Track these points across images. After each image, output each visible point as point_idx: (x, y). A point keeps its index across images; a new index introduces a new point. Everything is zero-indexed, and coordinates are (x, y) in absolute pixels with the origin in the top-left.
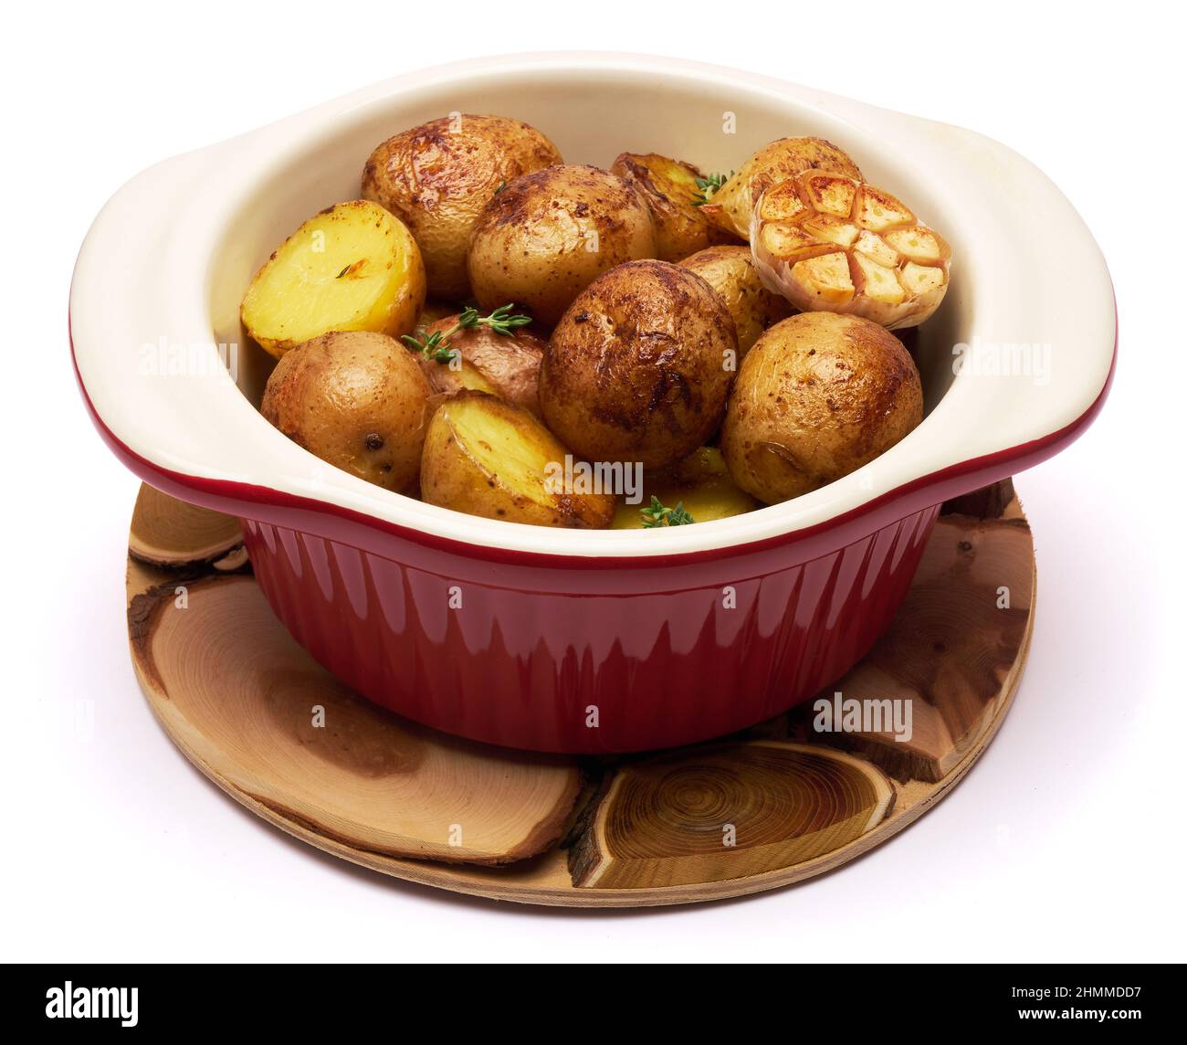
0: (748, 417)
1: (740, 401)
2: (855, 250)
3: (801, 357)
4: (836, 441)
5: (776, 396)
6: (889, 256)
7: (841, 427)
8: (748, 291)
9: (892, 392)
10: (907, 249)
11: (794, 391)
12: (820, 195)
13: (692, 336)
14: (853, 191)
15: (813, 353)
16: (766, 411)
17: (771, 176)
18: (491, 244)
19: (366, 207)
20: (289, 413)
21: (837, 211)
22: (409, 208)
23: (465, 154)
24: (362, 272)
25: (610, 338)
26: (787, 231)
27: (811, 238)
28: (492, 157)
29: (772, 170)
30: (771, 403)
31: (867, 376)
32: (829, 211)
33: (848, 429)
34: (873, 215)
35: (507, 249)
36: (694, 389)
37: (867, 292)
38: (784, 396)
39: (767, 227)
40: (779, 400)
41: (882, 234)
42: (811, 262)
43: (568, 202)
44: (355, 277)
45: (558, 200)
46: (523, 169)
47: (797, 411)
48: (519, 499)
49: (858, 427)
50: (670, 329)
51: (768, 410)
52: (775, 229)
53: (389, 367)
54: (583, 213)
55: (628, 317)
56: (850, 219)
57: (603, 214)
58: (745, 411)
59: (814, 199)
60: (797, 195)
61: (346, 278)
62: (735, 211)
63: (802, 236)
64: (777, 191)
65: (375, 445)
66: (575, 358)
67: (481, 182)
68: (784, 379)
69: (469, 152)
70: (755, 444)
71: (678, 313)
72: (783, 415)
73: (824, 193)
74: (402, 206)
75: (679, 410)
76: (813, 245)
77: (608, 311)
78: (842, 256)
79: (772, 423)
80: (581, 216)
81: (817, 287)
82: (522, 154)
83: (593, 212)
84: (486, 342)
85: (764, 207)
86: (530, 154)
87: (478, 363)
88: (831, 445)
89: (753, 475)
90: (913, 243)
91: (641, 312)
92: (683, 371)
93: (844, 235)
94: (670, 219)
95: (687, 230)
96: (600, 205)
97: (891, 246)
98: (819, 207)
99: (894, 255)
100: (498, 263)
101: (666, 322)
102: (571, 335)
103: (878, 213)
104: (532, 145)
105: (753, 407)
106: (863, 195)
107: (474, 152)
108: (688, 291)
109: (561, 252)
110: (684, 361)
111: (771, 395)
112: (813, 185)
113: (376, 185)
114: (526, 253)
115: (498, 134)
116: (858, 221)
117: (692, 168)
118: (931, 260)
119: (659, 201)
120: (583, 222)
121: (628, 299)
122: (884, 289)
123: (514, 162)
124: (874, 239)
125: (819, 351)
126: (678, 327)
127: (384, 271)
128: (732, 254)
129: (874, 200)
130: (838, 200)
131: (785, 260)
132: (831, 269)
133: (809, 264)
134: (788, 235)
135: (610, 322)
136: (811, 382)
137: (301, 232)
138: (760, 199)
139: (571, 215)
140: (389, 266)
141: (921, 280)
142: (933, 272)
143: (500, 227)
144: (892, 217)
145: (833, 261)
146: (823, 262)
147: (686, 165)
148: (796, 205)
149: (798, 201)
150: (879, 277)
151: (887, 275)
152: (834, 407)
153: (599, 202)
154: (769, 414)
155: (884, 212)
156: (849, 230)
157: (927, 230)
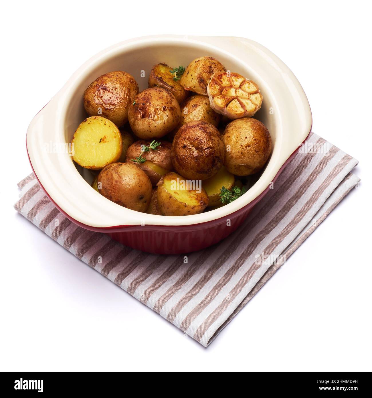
0: (233, 159)
1: (229, 154)
2: (238, 97)
3: (244, 140)
5: (241, 152)
6: (245, 95)
7: (260, 156)
8: (209, 112)
10: (248, 90)
11: (245, 150)
12: (221, 81)
14: (227, 76)
15: (246, 138)
16: (239, 157)
18: (143, 125)
19: (98, 119)
20: (115, 196)
21: (227, 85)
22: (105, 112)
23: (115, 91)
24: (105, 140)
25: (195, 151)
26: (219, 97)
27: (226, 97)
28: (122, 89)
30: (239, 154)
31: (262, 140)
32: (226, 85)
35: (149, 126)
37: (248, 110)
38: (243, 152)
39: (215, 98)
41: (240, 87)
42: (230, 105)
43: (160, 107)
44: (105, 142)
45: (158, 108)
47: (248, 155)
49: (264, 154)
50: (211, 145)
51: (239, 156)
52: (217, 98)
53: (138, 176)
54: (165, 109)
55: (198, 144)
56: (231, 87)
58: (232, 157)
59: (221, 83)
60: (216, 84)
61: (102, 143)
62: (194, 87)
63: (224, 97)
64: (211, 85)
65: (141, 198)
68: (241, 147)
69: (115, 90)
70: (238, 165)
72: (244, 157)
73: (222, 80)
76: (228, 99)
77: (191, 143)
78: (236, 100)
79: (241, 159)
81: (235, 113)
82: (128, 85)
83: (168, 108)
84: (151, 153)
85: (211, 91)
87: (152, 160)
88: (258, 161)
89: (237, 172)
90: (249, 87)
91: (202, 142)
92: (218, 155)
93: (233, 92)
95: (180, 94)
96: (168, 104)
97: (245, 91)
98: (223, 85)
99: (247, 94)
100: (148, 131)
101: (209, 143)
102: (183, 152)
103: (236, 81)
104: (128, 80)
105: (234, 156)
106: (231, 77)
107: (117, 90)
108: (210, 131)
109: (165, 123)
111: (239, 152)
112: (218, 78)
113: (92, 107)
114: (155, 127)
116: (233, 86)
117: (163, 64)
118: (255, 91)
119: (171, 89)
120: (166, 112)
121: (196, 139)
122: (251, 107)
123: (128, 88)
124: (240, 90)
125: (248, 137)
126: (213, 144)
127: (114, 139)
128: (201, 103)
129: (234, 77)
130: (226, 81)
131: (224, 108)
132: (236, 106)
133: (230, 107)
134: (221, 98)
135: (193, 146)
136: (249, 146)
137: (79, 129)
138: (208, 88)
139: (163, 111)
140: (115, 137)
141: (256, 99)
142: (257, 95)
143: (143, 119)
144: (240, 80)
145: (235, 103)
146: (232, 104)
147: (161, 64)
148: (218, 87)
149: (217, 85)
150: (247, 103)
151: (248, 101)
152: (257, 151)
153: (167, 103)
154: (240, 157)
155: (238, 80)
156: (233, 90)
157: (249, 81)
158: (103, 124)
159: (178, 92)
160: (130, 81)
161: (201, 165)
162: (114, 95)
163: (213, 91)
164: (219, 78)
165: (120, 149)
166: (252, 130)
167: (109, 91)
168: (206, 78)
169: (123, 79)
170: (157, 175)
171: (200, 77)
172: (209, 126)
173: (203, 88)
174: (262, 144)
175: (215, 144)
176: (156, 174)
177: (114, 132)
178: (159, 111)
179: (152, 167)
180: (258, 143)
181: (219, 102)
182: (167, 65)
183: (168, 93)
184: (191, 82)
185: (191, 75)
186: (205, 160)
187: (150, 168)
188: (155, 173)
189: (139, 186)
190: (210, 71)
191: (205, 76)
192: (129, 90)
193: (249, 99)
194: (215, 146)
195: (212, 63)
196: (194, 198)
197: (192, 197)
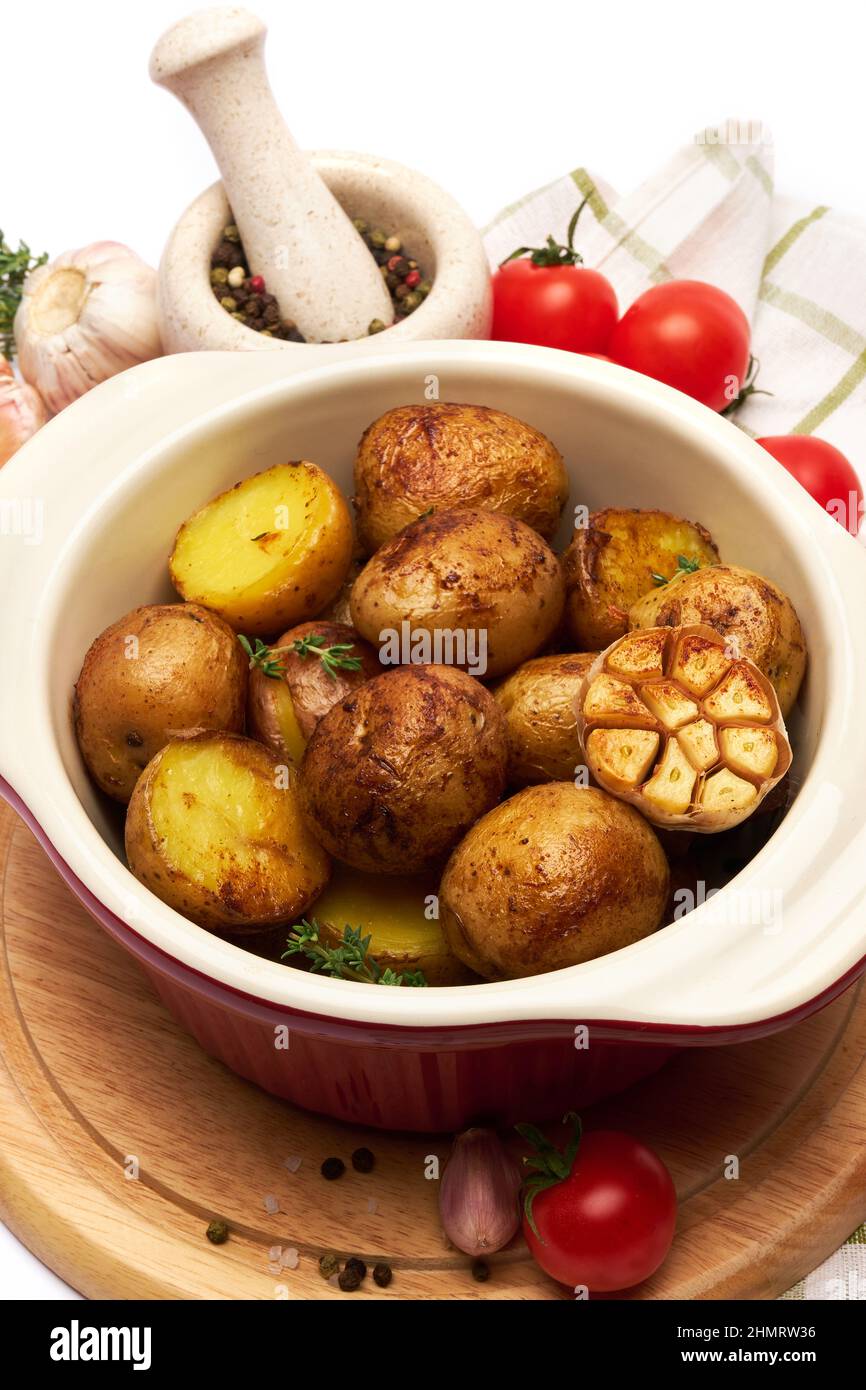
1: (458, 853)
2: (675, 735)
3: (514, 841)
4: (503, 940)
5: (475, 868)
6: (707, 753)
7: (512, 930)
9: (579, 916)
10: (735, 752)
11: (489, 873)
12: (686, 658)
13: (421, 775)
14: (726, 664)
15: (525, 842)
16: (463, 877)
17: (683, 606)
19: (314, 479)
21: (692, 682)
22: (372, 488)
23: (443, 457)
24: (270, 547)
25: (355, 742)
26: (618, 686)
27: (638, 703)
29: (687, 600)
30: (469, 872)
31: (562, 890)
32: (684, 679)
33: (517, 934)
34: (731, 699)
35: (366, 592)
36: (402, 828)
37: (645, 790)
38: (480, 874)
39: (601, 676)
40: (474, 874)
41: (720, 726)
42: (616, 732)
43: (443, 567)
45: (434, 562)
46: (493, 491)
47: (482, 894)
48: (172, 872)
49: (530, 938)
52: (606, 681)
54: (449, 585)
55: (376, 730)
56: (698, 697)
57: (472, 591)
59: (679, 659)
60: (662, 650)
61: (257, 544)
63: (630, 699)
64: (643, 638)
65: (133, 743)
66: (321, 745)
67: (440, 492)
68: (489, 855)
69: (448, 456)
71: (420, 747)
72: (470, 890)
73: (693, 656)
74: (368, 483)
75: (381, 842)
76: (634, 716)
77: (369, 713)
78: (654, 737)
79: (461, 892)
80: (444, 586)
82: (501, 475)
83: (461, 587)
84: (314, 672)
85: (615, 652)
87: (295, 690)
88: (500, 943)
90: (748, 747)
91: (386, 732)
92: (394, 808)
93: (676, 711)
94: (589, 603)
96: (476, 581)
97: (719, 744)
98: (678, 671)
99: (714, 756)
101: (400, 753)
102: (334, 719)
103: (737, 698)
104: (519, 468)
106: (735, 676)
107: (453, 458)
108: (446, 728)
110: (399, 799)
111: (473, 864)
115: (487, 447)
116: (708, 701)
117: (704, 534)
118: (753, 772)
119: (588, 580)
120: (445, 594)
122: (670, 792)
123: (486, 481)
124: (707, 729)
125: (529, 844)
126: (409, 763)
129: (744, 682)
130: (704, 670)
131: (587, 721)
132: (630, 750)
133: (611, 735)
134: (616, 692)
135: (365, 725)
136: (507, 873)
137: (268, 473)
139: (438, 582)
141: (723, 792)
142: (746, 792)
144: (752, 709)
145: (641, 740)
146: (629, 737)
147: (700, 529)
148: (653, 661)
149: (660, 656)
150: (675, 775)
151: (688, 776)
152: (512, 908)
153: (476, 577)
155: (747, 700)
156: (689, 709)
157: (778, 736)
158: (308, 499)
159: (599, 606)
160: (520, 476)
161: (330, 792)
162: (432, 465)
165: (267, 593)
166: (568, 841)
167: (431, 445)
170: (277, 743)
176: (276, 740)
177: (298, 540)
178: (431, 576)
179: (281, 711)
182: (715, 549)
183: (528, 565)
186: (345, 785)
187: (276, 708)
188: (278, 733)
189: (146, 701)
190: (721, 616)
191: (689, 617)
192: (487, 491)
196: (226, 864)
197: (227, 855)
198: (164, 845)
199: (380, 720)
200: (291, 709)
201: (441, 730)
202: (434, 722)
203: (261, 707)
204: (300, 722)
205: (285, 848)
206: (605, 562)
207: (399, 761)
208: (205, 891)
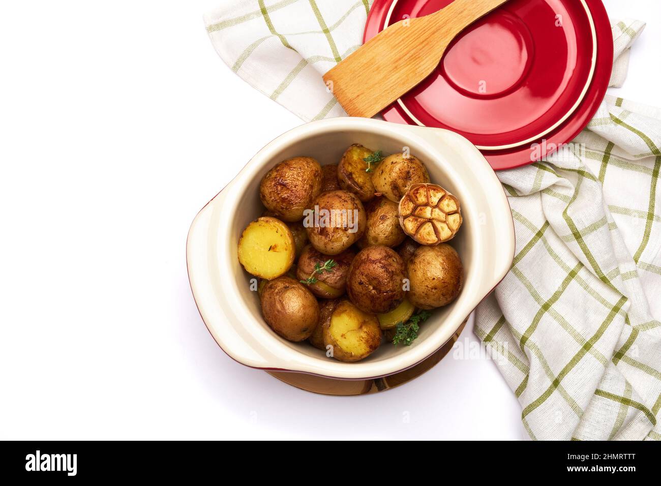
2: (433, 219)
3: (430, 280)
5: (425, 292)
6: (442, 216)
10: (447, 209)
11: (430, 292)
12: (417, 197)
14: (425, 190)
15: (434, 279)
18: (319, 242)
21: (423, 202)
22: (281, 210)
24: (276, 249)
27: (419, 220)
28: (303, 187)
30: (423, 295)
32: (421, 203)
35: (326, 247)
37: (442, 239)
38: (427, 293)
39: (406, 220)
41: (437, 206)
42: (421, 230)
44: (275, 251)
46: (313, 186)
47: (432, 297)
56: (427, 205)
59: (416, 200)
60: (410, 200)
61: (271, 251)
62: (386, 193)
63: (417, 220)
64: (403, 202)
68: (427, 288)
69: (295, 187)
71: (392, 280)
72: (428, 298)
73: (418, 195)
76: (421, 222)
77: (369, 281)
78: (429, 224)
81: (426, 242)
82: (311, 180)
84: (325, 273)
85: (402, 211)
86: (313, 177)
87: (325, 281)
89: (419, 306)
90: (448, 205)
91: (381, 284)
93: (427, 212)
94: (364, 194)
97: (442, 211)
98: (418, 202)
99: (444, 215)
101: (390, 286)
102: (358, 288)
103: (435, 196)
106: (429, 191)
107: (297, 187)
109: (343, 246)
111: (423, 292)
112: (414, 194)
114: (332, 248)
116: (430, 203)
117: (358, 146)
118: (454, 210)
119: (360, 190)
121: (375, 279)
122: (445, 234)
123: (310, 185)
124: (437, 210)
125: (436, 278)
126: (393, 286)
127: (285, 251)
128: (390, 214)
129: (433, 191)
130: (423, 196)
131: (414, 235)
132: (429, 233)
133: (422, 234)
134: (412, 221)
135: (370, 285)
136: (436, 289)
137: (249, 228)
138: (400, 207)
139: (343, 231)
140: (286, 250)
141: (454, 221)
142: (457, 216)
143: (320, 236)
144: (440, 195)
145: (428, 228)
146: (425, 229)
147: (356, 145)
148: (411, 205)
149: (411, 203)
150: (442, 228)
151: (444, 226)
152: (443, 295)
154: (423, 298)
155: (437, 194)
156: (428, 209)
157: (450, 196)
158: (275, 230)
159: (367, 193)
160: (314, 175)
163: (405, 211)
164: (416, 192)
166: (443, 270)
167: (288, 188)
168: (401, 185)
169: (306, 173)
171: (394, 184)
172: (393, 260)
173: (396, 195)
174: (451, 288)
175: (397, 286)
177: (286, 244)
178: (340, 230)
179: (324, 288)
180: (447, 286)
181: (410, 226)
183: (354, 204)
184: (383, 187)
185: (385, 179)
187: (322, 288)
189: (304, 320)
190: (406, 176)
191: (400, 182)
193: (445, 222)
194: (396, 288)
195: (411, 167)
196: (364, 341)
197: (362, 339)
198: (353, 354)
199: (375, 282)
200: (327, 286)
201: (393, 272)
202: (390, 272)
203: (317, 291)
204: (332, 287)
205: (365, 321)
206: (356, 180)
207: (391, 288)
208: (368, 352)
